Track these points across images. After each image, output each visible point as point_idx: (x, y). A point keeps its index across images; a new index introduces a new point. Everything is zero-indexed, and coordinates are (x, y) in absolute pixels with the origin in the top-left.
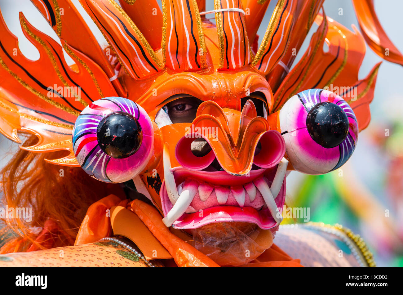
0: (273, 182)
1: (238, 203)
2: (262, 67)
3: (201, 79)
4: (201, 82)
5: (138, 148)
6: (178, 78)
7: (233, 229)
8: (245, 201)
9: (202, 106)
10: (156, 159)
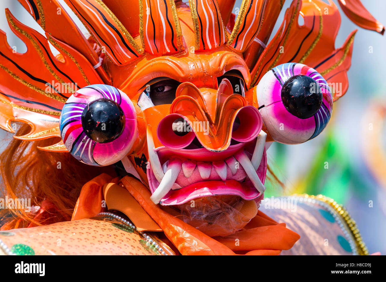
0: (253, 155)
1: (221, 177)
2: (238, 45)
3: (178, 61)
4: (178, 64)
5: (122, 132)
6: (157, 62)
7: (218, 202)
8: (227, 175)
9: (181, 87)
10: (140, 140)
